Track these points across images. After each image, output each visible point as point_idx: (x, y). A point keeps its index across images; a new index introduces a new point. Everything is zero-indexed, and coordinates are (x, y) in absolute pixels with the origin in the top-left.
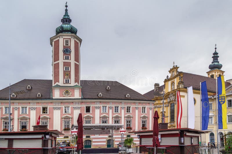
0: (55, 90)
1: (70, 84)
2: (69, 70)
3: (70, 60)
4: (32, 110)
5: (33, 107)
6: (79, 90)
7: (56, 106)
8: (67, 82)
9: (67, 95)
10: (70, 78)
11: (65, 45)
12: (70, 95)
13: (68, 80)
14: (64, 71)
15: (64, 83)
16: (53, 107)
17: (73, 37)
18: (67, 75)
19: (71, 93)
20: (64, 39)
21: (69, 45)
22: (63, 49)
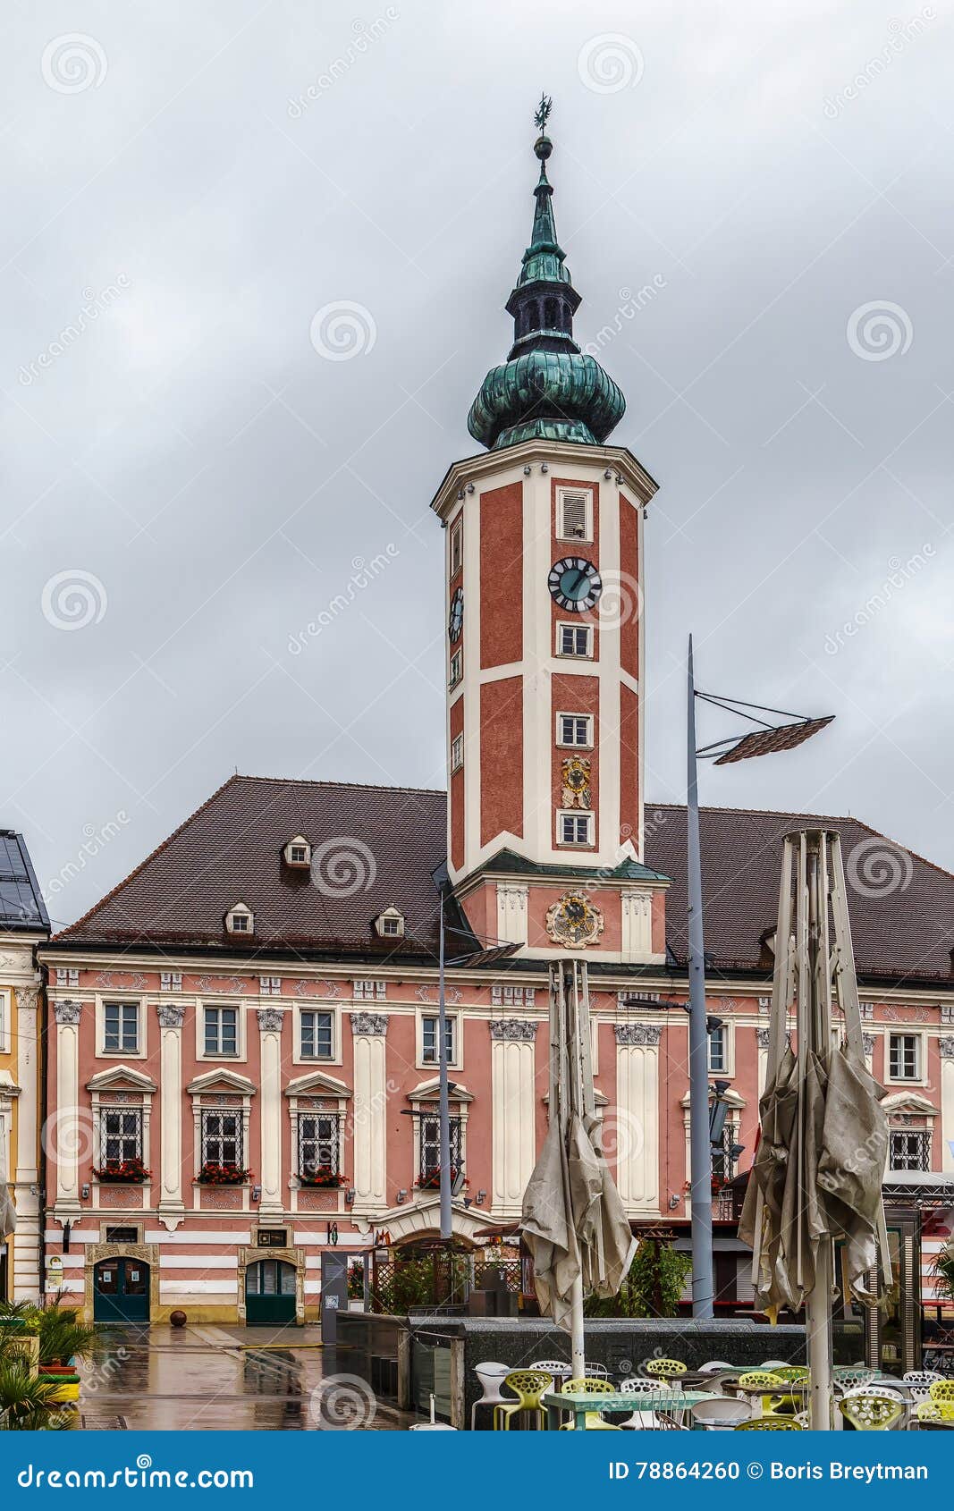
0: (500, 896)
1: (596, 849)
2: (590, 743)
3: (596, 659)
4: (363, 1031)
5: (371, 1010)
6: (648, 903)
7: (508, 1017)
8: (574, 833)
9: (578, 937)
10: (593, 803)
11: (560, 534)
12: (593, 939)
13: (583, 822)
14: (555, 748)
15: (556, 847)
16: (486, 1016)
17: (614, 475)
18: (576, 779)
19: (599, 923)
20: (555, 482)
21: (589, 537)
22: (553, 570)
